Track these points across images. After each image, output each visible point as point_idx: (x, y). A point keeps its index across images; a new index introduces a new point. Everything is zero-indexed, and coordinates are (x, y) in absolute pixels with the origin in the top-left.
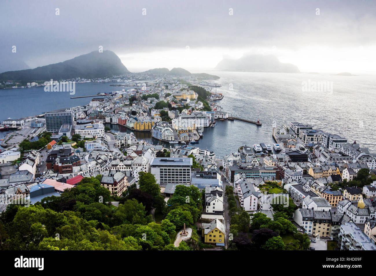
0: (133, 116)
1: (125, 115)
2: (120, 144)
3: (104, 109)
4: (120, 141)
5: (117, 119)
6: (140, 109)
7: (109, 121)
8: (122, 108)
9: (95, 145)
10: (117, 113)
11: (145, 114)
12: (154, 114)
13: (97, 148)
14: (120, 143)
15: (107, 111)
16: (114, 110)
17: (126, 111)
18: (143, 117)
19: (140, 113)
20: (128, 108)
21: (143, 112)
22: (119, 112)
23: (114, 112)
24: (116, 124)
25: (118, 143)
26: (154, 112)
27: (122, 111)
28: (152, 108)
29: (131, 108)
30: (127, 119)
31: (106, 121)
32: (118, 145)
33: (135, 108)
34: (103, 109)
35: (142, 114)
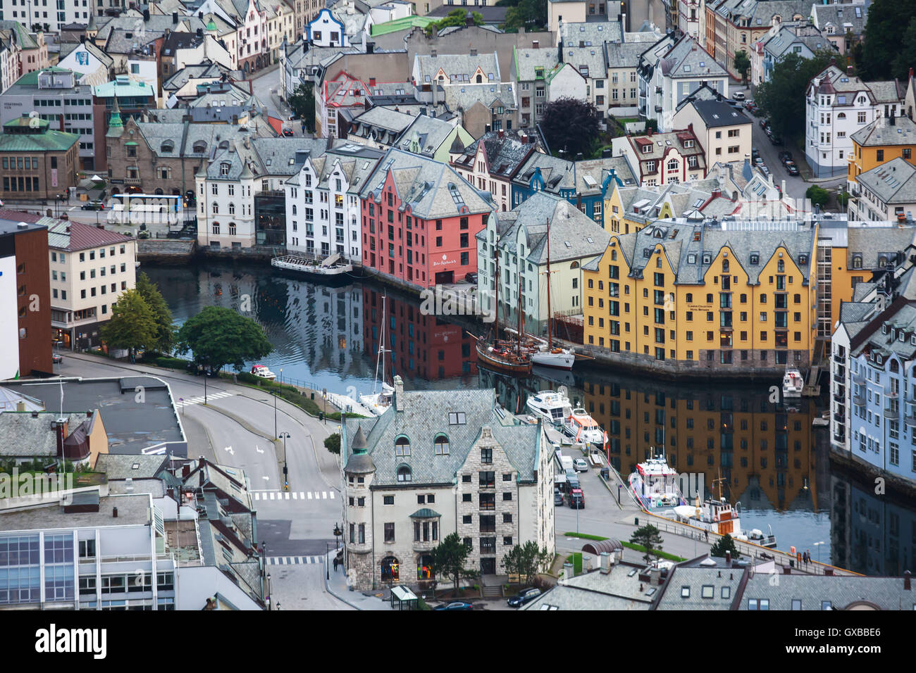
0: (559, 166)
1: (457, 147)
2: (405, 546)
3: (166, 74)
4: (407, 502)
5: (353, 211)
6: (647, 72)
7: (246, 234)
8: (404, 58)
9: (88, 549)
10: (346, 128)
11: (726, 142)
12: (847, 145)
13: (115, 584)
14: (405, 533)
15: (212, 100)
16: (307, 87)
17: (467, 101)
18: (694, 186)
19: (652, 127)
20: (488, 62)
21: (691, 115)
22: (381, 117)
23: (302, 106)
24: (337, 281)
25: (389, 533)
26: (850, 124)
27: (409, 100)
28: (820, 64)
29: (529, 60)
30: (477, 205)
31: (204, 233)
32: (381, 549)
33: (581, 57)
34: (149, 69)
35: (686, 137)
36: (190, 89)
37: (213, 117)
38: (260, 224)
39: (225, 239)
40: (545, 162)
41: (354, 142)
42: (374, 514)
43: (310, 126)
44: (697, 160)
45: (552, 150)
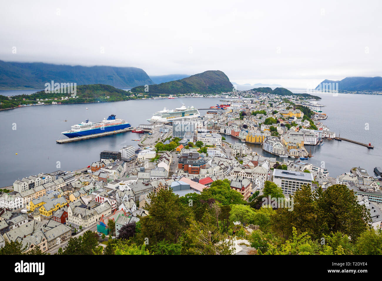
0: (244, 129)
1: (238, 127)
2: (235, 153)
3: (218, 121)
4: (236, 150)
5: (231, 131)
6: (250, 123)
7: (223, 132)
8: (234, 121)
9: (216, 152)
10: (230, 126)
11: (256, 128)
12: (264, 129)
13: (217, 154)
14: (235, 152)
15: (222, 123)
16: (227, 123)
17: (238, 124)
18: (253, 131)
19: (250, 127)
20: (240, 122)
21: (253, 126)
22: (232, 125)
23: (227, 124)
24: (229, 135)
26: (264, 128)
27: (234, 124)
28: (262, 124)
29: (242, 122)
30: (239, 131)
31: (221, 132)
33: (246, 122)
34: (217, 121)
35: (253, 128)
36: (220, 122)
37: (221, 124)
38: (224, 131)
39: (222, 132)
40: (243, 128)
41: (231, 127)
42: (233, 151)
43: (227, 125)
44: (254, 129)
45: (244, 128)
